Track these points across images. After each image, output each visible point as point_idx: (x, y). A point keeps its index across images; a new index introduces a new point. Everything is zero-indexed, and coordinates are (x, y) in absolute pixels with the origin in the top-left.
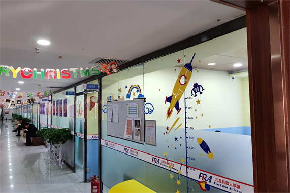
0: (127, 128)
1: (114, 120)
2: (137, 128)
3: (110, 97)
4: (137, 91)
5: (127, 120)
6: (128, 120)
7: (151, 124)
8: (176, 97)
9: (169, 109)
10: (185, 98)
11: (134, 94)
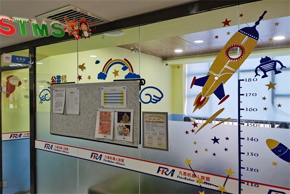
0: (100, 124)
1: (68, 112)
2: (123, 124)
3: (59, 77)
4: (124, 69)
5: (98, 113)
6: (101, 113)
7: (156, 118)
8: (216, 78)
9: (201, 96)
10: (239, 81)
11: (116, 73)
